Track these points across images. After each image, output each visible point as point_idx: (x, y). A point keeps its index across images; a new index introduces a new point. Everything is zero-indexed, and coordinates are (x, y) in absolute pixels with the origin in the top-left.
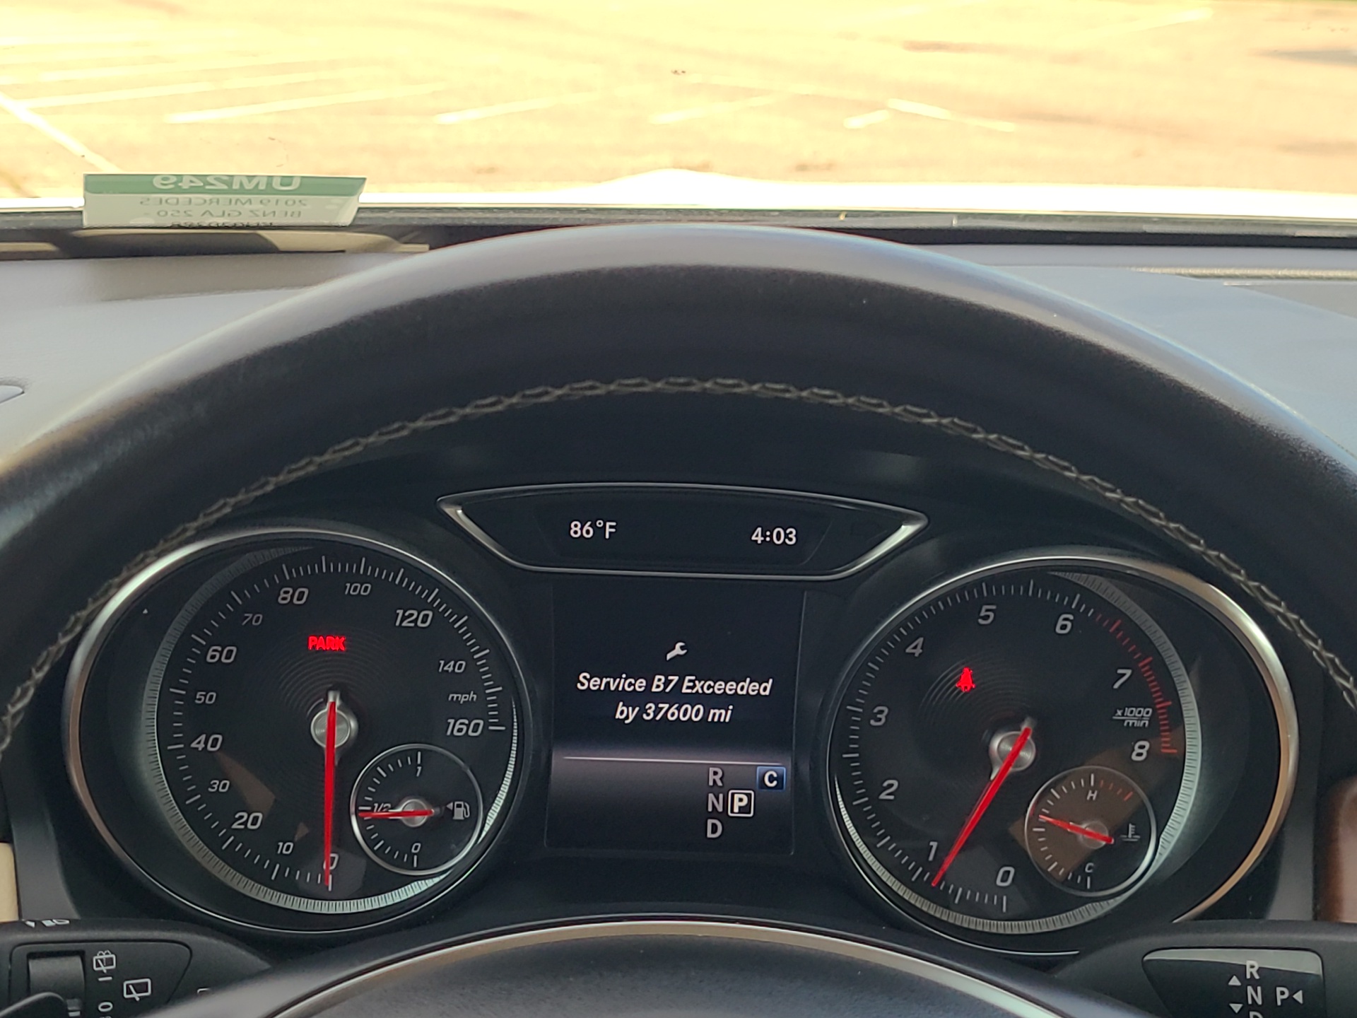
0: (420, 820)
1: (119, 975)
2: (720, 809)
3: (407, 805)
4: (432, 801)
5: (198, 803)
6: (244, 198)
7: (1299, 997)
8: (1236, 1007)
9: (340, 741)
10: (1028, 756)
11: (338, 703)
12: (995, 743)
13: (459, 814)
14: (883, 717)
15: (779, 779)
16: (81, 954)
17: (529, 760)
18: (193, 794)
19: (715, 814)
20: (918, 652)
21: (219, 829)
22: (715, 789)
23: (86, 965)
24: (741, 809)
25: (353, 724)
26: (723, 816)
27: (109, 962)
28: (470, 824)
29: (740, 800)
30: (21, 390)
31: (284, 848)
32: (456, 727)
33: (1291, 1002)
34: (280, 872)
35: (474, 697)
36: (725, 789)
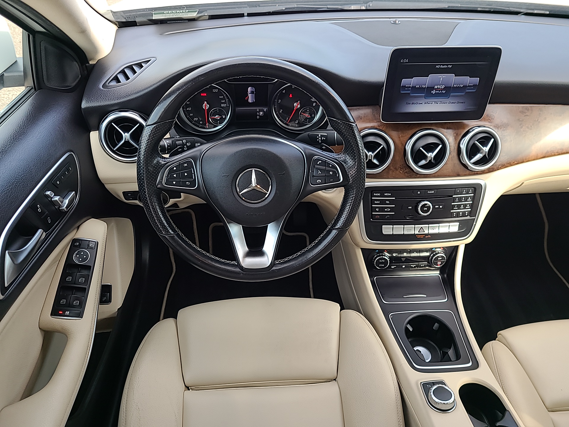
0: (219, 118)
1: (186, 143)
2: (259, 114)
3: (217, 116)
4: (220, 116)
5: (189, 117)
6: (179, 13)
7: (325, 139)
8: (318, 140)
9: (207, 108)
10: (299, 106)
11: (206, 103)
12: (295, 104)
13: (224, 117)
14: (280, 101)
15: (266, 110)
16: (181, 140)
17: (232, 110)
18: (188, 116)
19: (258, 115)
20: (284, 92)
21: (192, 120)
22: (258, 112)
23: (182, 142)
24: (262, 114)
25: (208, 106)
26: (259, 115)
27: (185, 141)
28: (225, 118)
29: (261, 113)
30: (156, 59)
31: (201, 123)
32: (222, 105)
33: (324, 139)
34: (201, 126)
35: (224, 101)
36: (259, 112)
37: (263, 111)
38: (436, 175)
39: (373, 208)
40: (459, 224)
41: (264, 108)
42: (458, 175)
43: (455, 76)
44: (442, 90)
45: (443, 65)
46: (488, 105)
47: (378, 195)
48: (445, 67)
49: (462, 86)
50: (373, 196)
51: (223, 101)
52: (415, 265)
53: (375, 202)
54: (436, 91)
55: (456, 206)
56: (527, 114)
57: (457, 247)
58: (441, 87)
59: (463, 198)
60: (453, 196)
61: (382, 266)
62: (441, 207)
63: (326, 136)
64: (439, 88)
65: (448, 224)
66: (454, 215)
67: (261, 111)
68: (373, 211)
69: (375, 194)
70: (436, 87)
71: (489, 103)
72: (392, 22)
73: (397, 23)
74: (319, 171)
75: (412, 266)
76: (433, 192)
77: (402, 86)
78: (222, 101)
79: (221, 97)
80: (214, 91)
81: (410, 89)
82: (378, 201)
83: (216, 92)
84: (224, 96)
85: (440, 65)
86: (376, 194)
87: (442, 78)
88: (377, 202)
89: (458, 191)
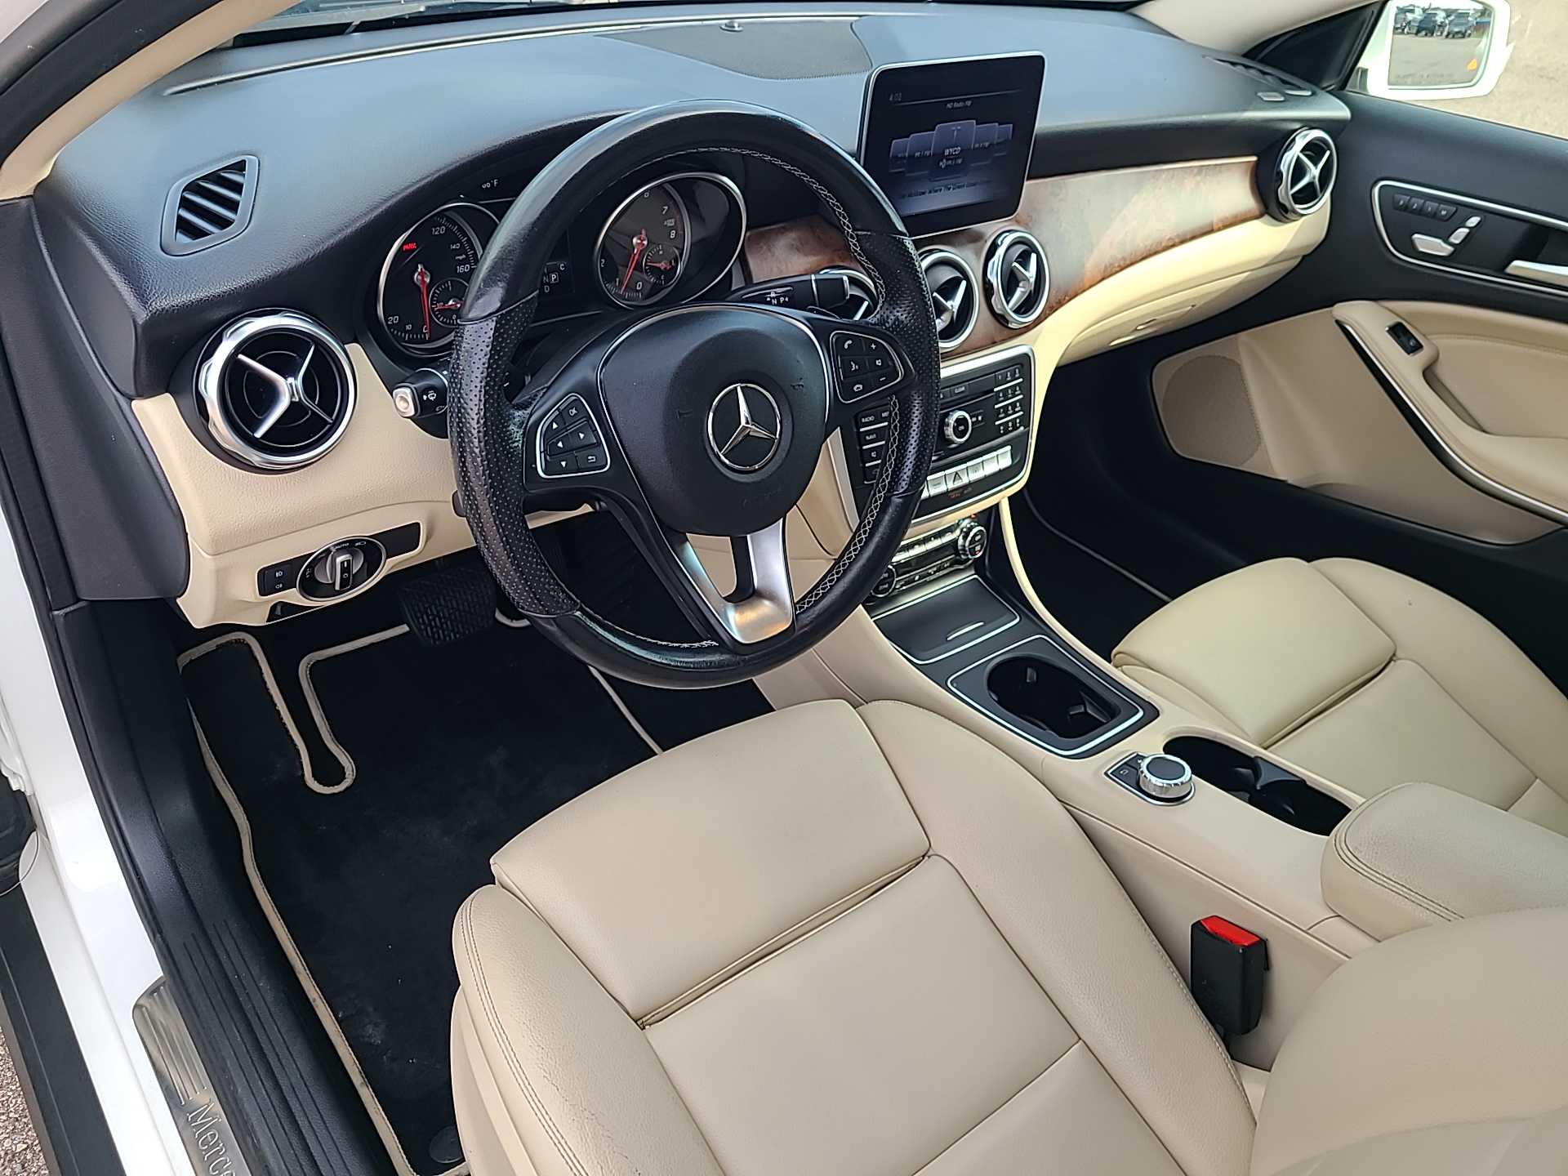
2: (548, 281)
3: (451, 302)
7: (787, 299)
10: (645, 243)
11: (422, 269)
12: (634, 240)
15: (565, 266)
19: (547, 284)
22: (545, 274)
24: (555, 280)
25: (429, 274)
26: (549, 284)
29: (554, 277)
31: (408, 327)
32: (460, 269)
33: (784, 301)
34: (409, 337)
35: (464, 256)
36: (548, 274)
37: (556, 270)
38: (960, 350)
39: (864, 453)
40: (1011, 450)
41: (558, 263)
42: (994, 343)
43: (977, 124)
44: (956, 159)
45: (958, 101)
46: (1026, 183)
47: (871, 421)
48: (961, 104)
49: (987, 144)
50: (860, 425)
51: (461, 258)
52: (935, 569)
53: (867, 438)
54: (947, 160)
55: (1002, 410)
56: (1060, 197)
57: (997, 506)
58: (955, 151)
59: (1010, 391)
60: (996, 390)
61: (885, 589)
62: (980, 418)
63: (790, 293)
64: (952, 155)
65: (994, 454)
66: (1002, 432)
67: (553, 272)
68: (865, 460)
69: (863, 420)
70: (947, 152)
71: (1028, 179)
72: (723, 27)
73: (737, 29)
74: (854, 365)
75: (930, 571)
76: (963, 389)
77: (893, 157)
78: (457, 258)
79: (454, 247)
80: (436, 233)
81: (905, 161)
82: (872, 434)
83: (440, 234)
84: (462, 244)
85: (953, 101)
86: (867, 420)
87: (956, 132)
88: (871, 437)
89: (1000, 377)
